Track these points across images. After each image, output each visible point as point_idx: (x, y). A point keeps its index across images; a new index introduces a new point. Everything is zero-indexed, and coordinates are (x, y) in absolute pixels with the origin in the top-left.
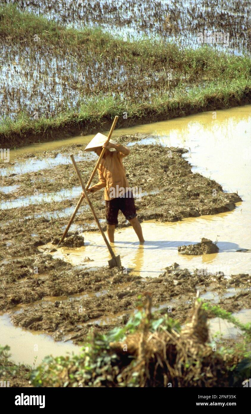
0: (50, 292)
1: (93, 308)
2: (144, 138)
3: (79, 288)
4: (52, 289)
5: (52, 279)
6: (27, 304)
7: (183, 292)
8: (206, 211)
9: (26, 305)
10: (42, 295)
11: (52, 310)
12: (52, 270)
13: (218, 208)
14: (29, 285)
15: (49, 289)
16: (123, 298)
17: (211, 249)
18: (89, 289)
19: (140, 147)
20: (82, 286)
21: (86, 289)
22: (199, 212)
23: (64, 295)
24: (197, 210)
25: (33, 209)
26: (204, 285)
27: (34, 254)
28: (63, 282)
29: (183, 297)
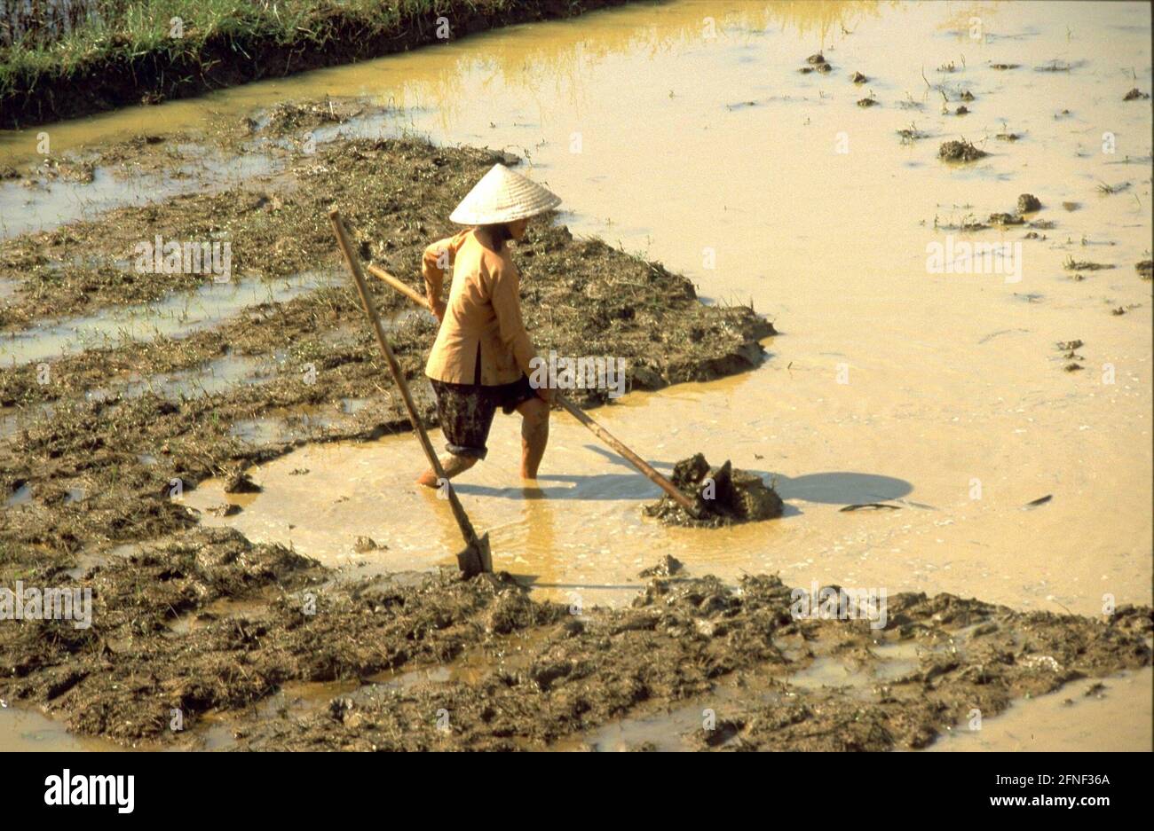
0: (299, 667)
1: (471, 726)
2: (355, 116)
3: (391, 651)
4: (306, 658)
5: (288, 622)
6: (235, 710)
7: (745, 660)
8: (680, 371)
9: (233, 714)
10: (275, 679)
11: (338, 735)
12: (266, 584)
13: (719, 360)
14: (218, 643)
15: (296, 659)
16: (556, 687)
17: (763, 505)
18: (422, 654)
19: (363, 145)
20: (402, 645)
21: (414, 654)
22: (660, 375)
23: (349, 678)
24: (652, 368)
25: (105, 366)
26: (799, 635)
27: (178, 527)
28: (332, 629)
29: (750, 677)
